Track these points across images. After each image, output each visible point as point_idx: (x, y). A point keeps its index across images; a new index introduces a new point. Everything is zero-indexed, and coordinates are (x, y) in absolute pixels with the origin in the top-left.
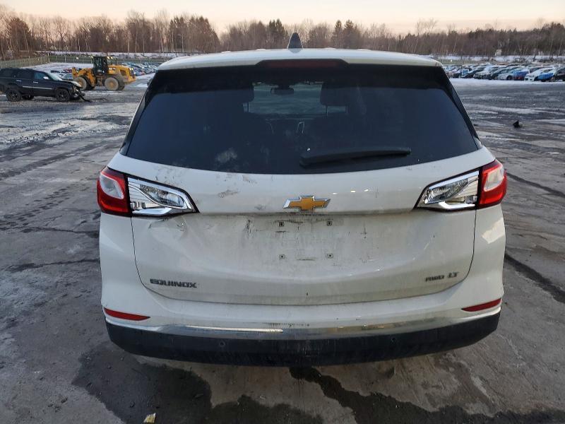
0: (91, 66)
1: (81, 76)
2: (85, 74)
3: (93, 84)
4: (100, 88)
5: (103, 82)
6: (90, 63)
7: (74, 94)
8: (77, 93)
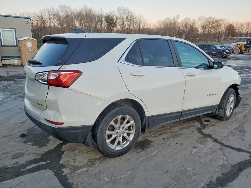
0: (245, 43)
1: (239, 48)
2: (241, 47)
3: (243, 52)
4: (247, 53)
5: (248, 50)
6: (245, 41)
7: (223, 55)
8: (225, 55)
